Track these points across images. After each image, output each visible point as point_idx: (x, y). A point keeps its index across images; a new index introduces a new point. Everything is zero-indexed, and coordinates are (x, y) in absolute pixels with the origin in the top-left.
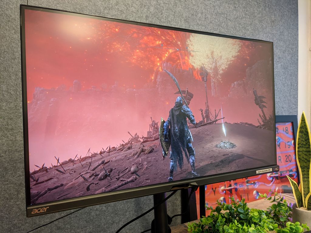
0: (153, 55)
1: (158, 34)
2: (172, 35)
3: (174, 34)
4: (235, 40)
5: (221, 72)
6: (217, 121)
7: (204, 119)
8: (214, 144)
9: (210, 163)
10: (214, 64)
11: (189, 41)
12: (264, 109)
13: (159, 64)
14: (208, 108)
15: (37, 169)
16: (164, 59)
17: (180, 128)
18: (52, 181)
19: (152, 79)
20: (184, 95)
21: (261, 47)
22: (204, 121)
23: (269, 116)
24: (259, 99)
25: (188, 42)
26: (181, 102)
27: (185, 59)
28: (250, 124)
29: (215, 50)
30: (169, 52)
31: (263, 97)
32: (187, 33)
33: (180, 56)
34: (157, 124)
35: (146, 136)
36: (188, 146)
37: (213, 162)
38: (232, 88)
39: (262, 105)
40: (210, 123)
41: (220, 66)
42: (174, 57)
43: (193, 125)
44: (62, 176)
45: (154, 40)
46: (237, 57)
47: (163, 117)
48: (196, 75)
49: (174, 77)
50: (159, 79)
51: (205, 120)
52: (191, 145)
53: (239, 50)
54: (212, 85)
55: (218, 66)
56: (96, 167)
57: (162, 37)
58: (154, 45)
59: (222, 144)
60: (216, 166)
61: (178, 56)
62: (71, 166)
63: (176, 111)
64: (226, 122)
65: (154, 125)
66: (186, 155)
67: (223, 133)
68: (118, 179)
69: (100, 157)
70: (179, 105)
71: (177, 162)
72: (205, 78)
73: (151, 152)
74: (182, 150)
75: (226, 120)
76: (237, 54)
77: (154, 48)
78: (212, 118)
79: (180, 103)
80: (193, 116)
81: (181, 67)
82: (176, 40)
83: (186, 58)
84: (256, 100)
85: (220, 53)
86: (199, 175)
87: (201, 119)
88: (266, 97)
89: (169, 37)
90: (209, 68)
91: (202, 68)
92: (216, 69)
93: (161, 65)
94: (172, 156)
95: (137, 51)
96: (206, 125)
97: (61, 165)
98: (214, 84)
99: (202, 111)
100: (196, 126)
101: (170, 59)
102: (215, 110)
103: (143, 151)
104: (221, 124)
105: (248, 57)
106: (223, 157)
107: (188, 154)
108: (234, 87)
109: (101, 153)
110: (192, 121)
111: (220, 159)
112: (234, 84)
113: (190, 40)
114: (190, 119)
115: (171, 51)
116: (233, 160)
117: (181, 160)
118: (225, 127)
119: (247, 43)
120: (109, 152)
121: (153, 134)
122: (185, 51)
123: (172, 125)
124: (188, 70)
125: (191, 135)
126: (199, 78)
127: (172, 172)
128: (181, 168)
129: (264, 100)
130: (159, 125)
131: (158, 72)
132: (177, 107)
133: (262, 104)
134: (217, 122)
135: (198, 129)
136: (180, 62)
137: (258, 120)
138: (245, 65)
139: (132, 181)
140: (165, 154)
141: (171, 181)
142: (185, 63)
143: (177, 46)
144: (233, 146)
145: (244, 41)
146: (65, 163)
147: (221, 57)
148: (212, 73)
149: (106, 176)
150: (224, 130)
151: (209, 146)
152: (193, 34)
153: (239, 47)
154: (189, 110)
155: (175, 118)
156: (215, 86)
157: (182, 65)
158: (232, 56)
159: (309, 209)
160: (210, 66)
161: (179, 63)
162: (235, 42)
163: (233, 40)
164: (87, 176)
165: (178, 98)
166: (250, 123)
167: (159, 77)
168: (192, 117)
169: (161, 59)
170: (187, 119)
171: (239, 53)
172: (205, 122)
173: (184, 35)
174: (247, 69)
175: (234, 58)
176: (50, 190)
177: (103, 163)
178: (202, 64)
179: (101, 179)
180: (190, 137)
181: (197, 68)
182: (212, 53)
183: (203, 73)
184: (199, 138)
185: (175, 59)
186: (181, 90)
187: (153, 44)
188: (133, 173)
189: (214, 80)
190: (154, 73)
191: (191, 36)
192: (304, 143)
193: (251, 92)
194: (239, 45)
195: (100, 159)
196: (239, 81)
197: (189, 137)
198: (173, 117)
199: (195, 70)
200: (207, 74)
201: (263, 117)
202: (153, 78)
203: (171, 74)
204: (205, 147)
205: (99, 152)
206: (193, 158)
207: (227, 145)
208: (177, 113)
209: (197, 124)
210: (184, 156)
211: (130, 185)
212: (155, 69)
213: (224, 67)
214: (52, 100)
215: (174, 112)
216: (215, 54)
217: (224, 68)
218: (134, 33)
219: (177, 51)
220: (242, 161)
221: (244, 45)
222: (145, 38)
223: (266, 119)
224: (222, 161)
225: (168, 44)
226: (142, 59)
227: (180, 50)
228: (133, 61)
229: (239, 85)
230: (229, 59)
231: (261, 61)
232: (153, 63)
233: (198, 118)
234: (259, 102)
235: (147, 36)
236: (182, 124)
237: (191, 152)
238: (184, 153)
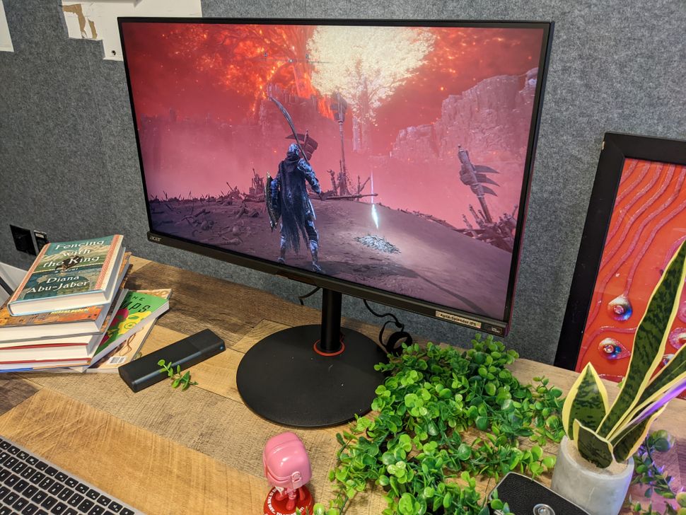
0: (253, 73)
1: (260, 35)
2: (280, 35)
3: (285, 33)
4: (417, 30)
5: (376, 104)
6: (360, 197)
7: (335, 188)
8: (354, 234)
9: (343, 261)
10: (361, 88)
11: (311, 43)
12: (488, 199)
13: (261, 87)
14: (345, 170)
15: (153, 199)
16: (268, 79)
17: (294, 194)
18: (164, 215)
19: (252, 112)
20: (300, 142)
21: (500, 39)
22: (336, 192)
23: (503, 217)
24: (475, 172)
25: (310, 45)
26: (297, 153)
27: (303, 78)
28: (440, 221)
29: (364, 58)
30: (276, 66)
31: (489, 170)
32: (308, 27)
33: (295, 72)
34: (261, 180)
35: (248, 193)
36: (307, 224)
37: (350, 262)
38: (400, 140)
39: (483, 186)
40: (347, 198)
41: (375, 92)
42: (286, 74)
43: (315, 194)
44: (171, 213)
45: (254, 46)
46: (421, 70)
47: (270, 172)
48: (324, 108)
49: (285, 110)
50: (262, 111)
51: (339, 190)
52: (312, 224)
53: (427, 53)
54: (354, 130)
55: (369, 91)
56: (199, 214)
57: (266, 40)
58: (254, 56)
59: (369, 240)
60: (355, 270)
61: (291, 73)
62: (177, 205)
63: (289, 166)
64: (380, 204)
65: (257, 180)
66: (304, 237)
67: (372, 223)
68: (220, 235)
69: (200, 204)
70: (293, 158)
71: (291, 242)
72: (341, 116)
73: (255, 216)
74: (298, 227)
75: (380, 199)
76: (420, 63)
77: (254, 61)
78: (352, 190)
79: (295, 154)
80: (317, 180)
81: (297, 93)
82: (287, 43)
83: (306, 76)
84: (464, 171)
85: (378, 62)
87: (331, 188)
88: (498, 171)
89: (276, 40)
90: (350, 96)
91: (335, 96)
92: (364, 98)
93: (265, 88)
94: (282, 230)
95: (232, 66)
96: (339, 199)
97: (169, 201)
98: (360, 127)
99: (332, 175)
100: (321, 196)
101: (278, 79)
102: (359, 178)
103: (245, 211)
104: (370, 204)
105: (453, 69)
106: (370, 262)
107: (307, 235)
108: (405, 138)
109: (201, 200)
110: (315, 188)
111: (364, 263)
112: (407, 131)
113: (313, 40)
114: (311, 183)
115: (279, 64)
116: (389, 273)
117: (296, 240)
118: (377, 211)
119: (453, 33)
120: (209, 201)
121: (257, 193)
122: (303, 62)
123: (283, 187)
124: (309, 97)
125: (313, 209)
126: (329, 114)
127: (283, 252)
128: (297, 252)
129: (489, 175)
130: (265, 182)
131: (261, 100)
132: (290, 160)
133: (482, 184)
134: (360, 199)
135: (324, 203)
136: (295, 84)
137: (464, 217)
138: (442, 89)
139: (234, 244)
140: (274, 225)
142: (303, 86)
143: (289, 53)
144: (393, 250)
145: (444, 30)
146: (171, 200)
147: (378, 72)
148: (356, 106)
149: (208, 228)
150: (375, 216)
151: (342, 234)
152: (319, 28)
153: (428, 47)
154: (310, 168)
155: (287, 176)
156: (360, 132)
157: (298, 88)
158: (405, 68)
160: (352, 91)
161: (293, 86)
162: (419, 34)
163: (412, 30)
165: (292, 145)
166: (439, 218)
167: (262, 108)
168: (314, 180)
169: (264, 78)
170: (307, 183)
171: (426, 62)
172: (339, 194)
173: (302, 32)
174: (447, 100)
175: (411, 72)
176: (164, 222)
177: (204, 211)
178: (337, 87)
179: (203, 229)
180: (311, 211)
181: (326, 95)
182: (359, 64)
183: (338, 106)
184: (327, 218)
185: (287, 79)
186: (296, 133)
187: (252, 53)
188: (235, 235)
189: (359, 121)
190: (255, 102)
191: (315, 32)
193: (452, 154)
194: (427, 40)
195: (201, 207)
196: (418, 127)
197: (309, 212)
198: (284, 175)
199: (321, 98)
200: (346, 107)
201: (481, 213)
202: (254, 110)
203: (280, 105)
204: (335, 234)
205: (199, 199)
206: (315, 245)
207: (381, 245)
208: (290, 170)
209: (322, 194)
210: (301, 237)
211: (233, 247)
212: (256, 96)
213: (383, 94)
215: (285, 167)
216: (365, 65)
217: (384, 97)
218: (226, 37)
219: (290, 64)
220: (411, 281)
221: (444, 38)
222: (241, 44)
223: (489, 220)
224: (367, 267)
225: (276, 51)
226: (239, 80)
227: (295, 61)
228: (227, 82)
229: (420, 135)
230: (399, 77)
231: (496, 79)
232: (254, 85)
233: (325, 186)
234: (474, 177)
235: (244, 40)
236: (298, 187)
237: (312, 234)
238: (300, 232)
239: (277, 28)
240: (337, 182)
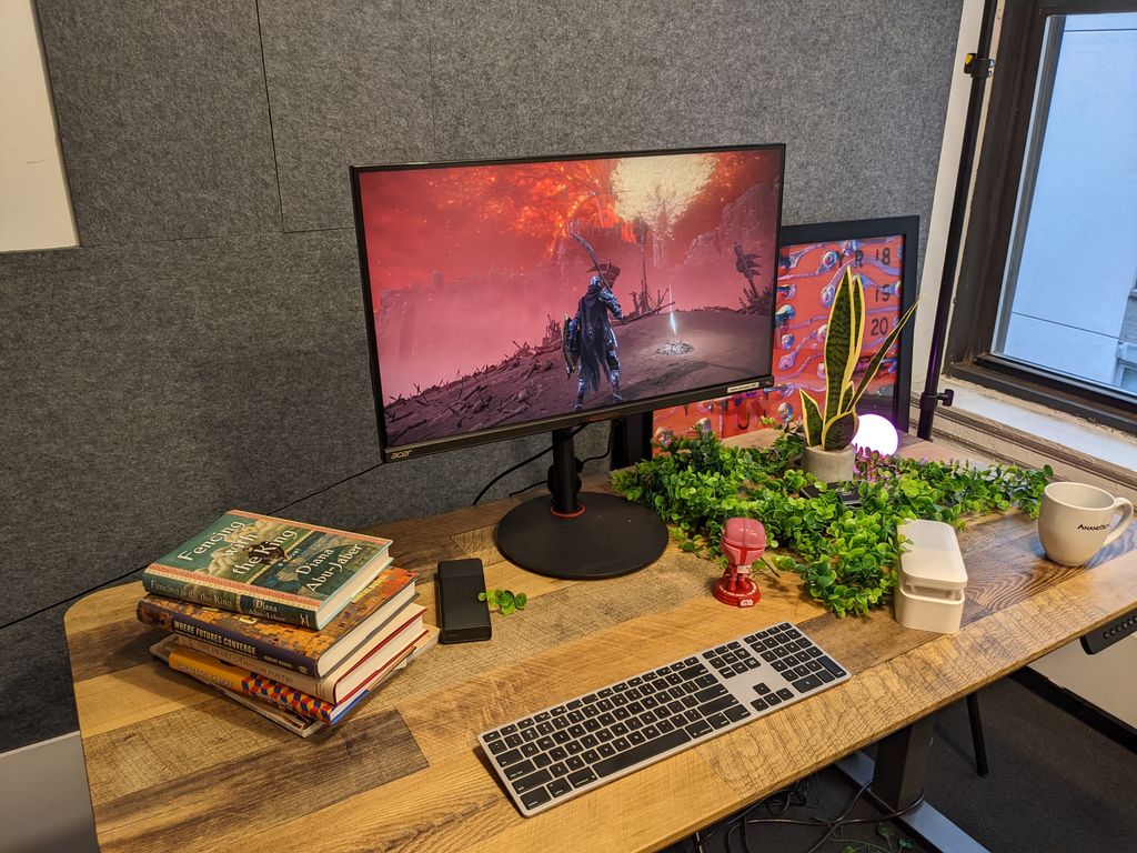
0: (552, 211)
1: (561, 171)
2: (584, 170)
3: (589, 166)
4: (703, 155)
5: (673, 221)
6: (660, 309)
7: (637, 308)
8: (655, 348)
9: (645, 379)
10: (660, 209)
12: (756, 279)
13: (561, 225)
14: (646, 288)
15: (393, 401)
16: (569, 215)
17: (595, 328)
18: (412, 416)
19: (550, 253)
20: (603, 272)
21: (757, 158)
22: (638, 312)
23: (764, 289)
24: (746, 260)
25: (614, 177)
26: (599, 284)
27: (606, 208)
28: (724, 308)
29: (662, 182)
30: (579, 201)
31: (755, 256)
33: (598, 204)
34: (558, 325)
35: (541, 345)
36: (608, 354)
37: (650, 377)
38: (693, 248)
39: (752, 270)
40: (649, 315)
41: (672, 211)
42: (588, 208)
43: (618, 320)
44: (424, 409)
45: (554, 184)
46: (707, 188)
47: (567, 313)
48: (627, 233)
49: (587, 244)
50: (562, 250)
51: (640, 309)
52: (614, 353)
53: (710, 173)
54: (654, 248)
55: (667, 210)
56: (470, 396)
57: (567, 176)
58: (554, 193)
59: (668, 348)
60: (655, 384)
61: (595, 206)
62: (435, 395)
63: (589, 299)
64: (677, 310)
65: (553, 327)
66: (605, 370)
67: (670, 330)
68: (500, 411)
69: (473, 380)
70: (595, 290)
71: (591, 381)
72: (642, 238)
73: (549, 368)
74: (599, 362)
75: (677, 306)
76: (706, 182)
77: (553, 199)
78: (652, 305)
79: (597, 286)
80: (619, 305)
81: (600, 224)
82: (591, 177)
83: (609, 206)
84: (739, 262)
85: (674, 185)
86: (626, 400)
87: (633, 309)
88: (760, 255)
89: (579, 174)
90: (651, 218)
91: (637, 221)
92: (663, 218)
93: (565, 226)
94: (581, 372)
95: (527, 208)
96: (640, 318)
97: (422, 395)
98: (660, 244)
99: (634, 296)
100: (624, 321)
101: (581, 213)
102: (659, 292)
103: (536, 368)
104: (669, 314)
105: (729, 183)
106: (669, 369)
107: (608, 368)
108: (696, 246)
109: (475, 375)
110: (616, 314)
111: (663, 372)
112: (697, 239)
113: (616, 172)
114: (613, 310)
115: (582, 198)
116: (685, 373)
117: (596, 378)
118: (675, 318)
119: (729, 156)
120: (487, 372)
121: (552, 341)
122: (608, 194)
123: (583, 325)
124: (612, 227)
125: (614, 338)
126: (632, 238)
127: (581, 396)
128: (596, 390)
129: (755, 261)
130: (562, 326)
131: (560, 237)
132: (591, 294)
133: (751, 268)
134: (660, 312)
135: (626, 327)
136: (598, 216)
137: (741, 299)
138: (722, 200)
139: (520, 413)
140: (571, 370)
141: (579, 410)
142: (606, 216)
143: (592, 186)
144: (688, 348)
145: (722, 154)
146: (428, 391)
147: (674, 193)
148: (655, 226)
149: (483, 407)
150: (673, 323)
151: (644, 351)
152: (622, 160)
153: (712, 168)
154: (612, 296)
155: (588, 310)
156: (660, 248)
157: (601, 219)
158: (695, 187)
159: (827, 449)
160: (653, 213)
161: (597, 218)
162: (705, 159)
164: (458, 408)
165: (594, 278)
166: (724, 306)
167: (561, 247)
168: (616, 307)
169: (564, 215)
170: (609, 312)
171: (710, 181)
172: (640, 313)
173: (606, 164)
174: (726, 208)
175: (700, 190)
176: (410, 428)
177: (478, 388)
178: (638, 212)
179: (476, 412)
181: (629, 221)
182: (658, 188)
183: (640, 229)
184: (629, 342)
185: (590, 211)
187: (551, 191)
188: (521, 401)
189: (658, 239)
190: (554, 241)
191: (619, 165)
192: (841, 329)
193: (730, 250)
194: (711, 163)
195: (473, 385)
196: (707, 234)
197: (611, 341)
199: (624, 224)
200: (646, 228)
201: (751, 292)
202: (551, 250)
203: (582, 239)
204: (638, 355)
205: (472, 375)
206: (617, 374)
207: (677, 349)
208: (592, 304)
209: (625, 318)
210: (602, 372)
211: (518, 418)
212: (555, 235)
213: (678, 211)
214: (405, 304)
215: (586, 302)
216: (663, 189)
217: (679, 213)
218: (520, 178)
219: (593, 196)
220: (703, 372)
221: (722, 161)
222: (539, 184)
223: (756, 296)
224: (666, 376)
225: (578, 186)
226: (534, 221)
227: (598, 194)
228: (520, 226)
229: (707, 240)
230: (691, 195)
231: (757, 186)
232: (552, 224)
233: (627, 309)
234: (745, 265)
235: (542, 179)
236: (600, 320)
237: (613, 364)
238: (601, 367)
239: (580, 164)
240: (639, 302)
